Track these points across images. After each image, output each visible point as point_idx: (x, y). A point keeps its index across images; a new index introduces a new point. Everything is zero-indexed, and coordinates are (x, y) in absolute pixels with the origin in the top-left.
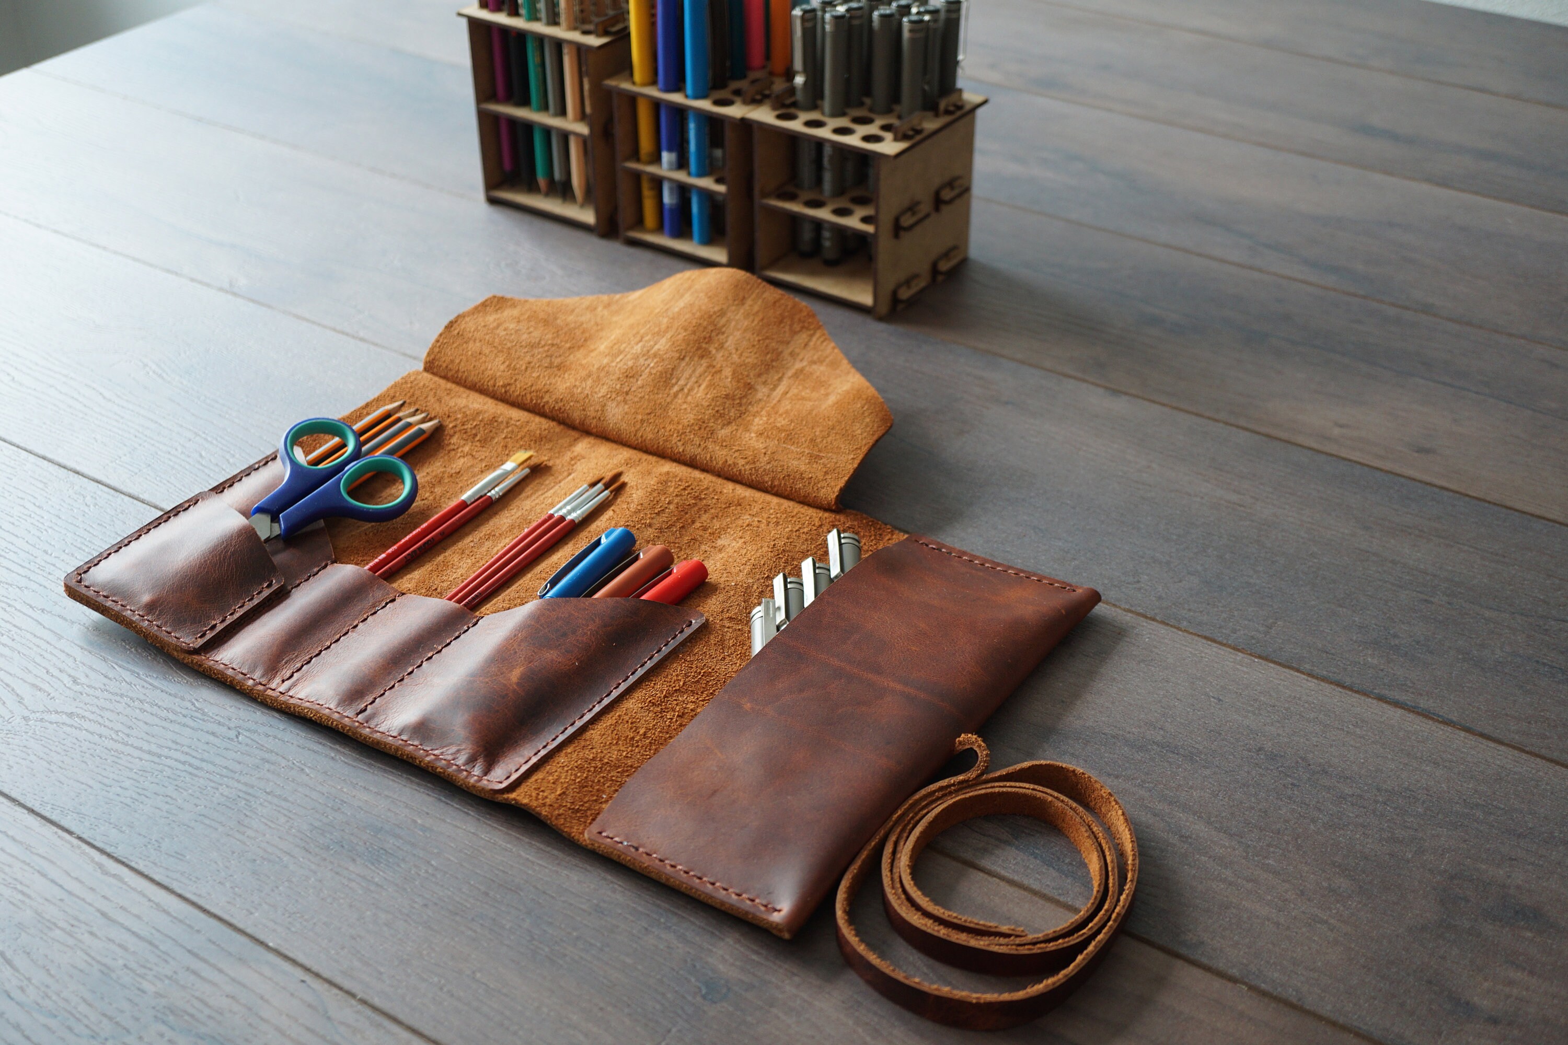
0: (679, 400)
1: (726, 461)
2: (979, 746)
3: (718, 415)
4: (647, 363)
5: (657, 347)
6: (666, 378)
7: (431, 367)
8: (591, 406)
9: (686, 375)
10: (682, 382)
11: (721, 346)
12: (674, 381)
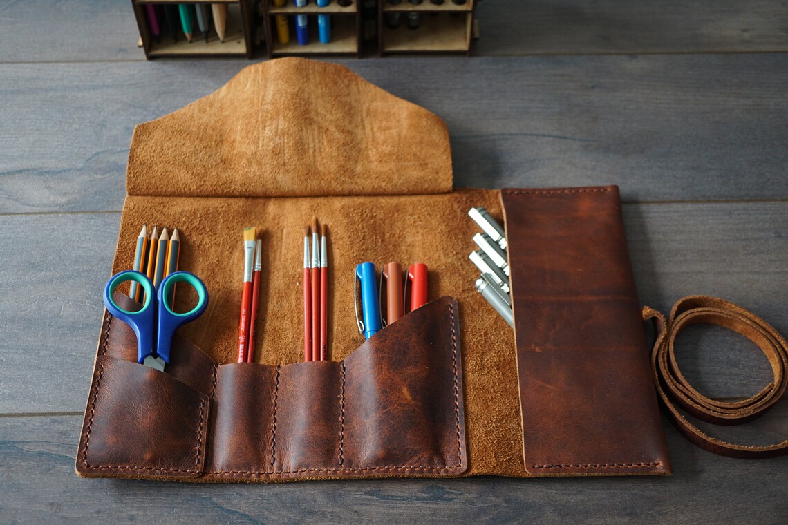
0: (319, 158)
1: (374, 187)
2: (657, 314)
3: (348, 158)
4: (282, 140)
5: (280, 127)
6: (300, 148)
7: (133, 193)
8: (267, 182)
9: (311, 140)
10: (311, 146)
11: (317, 113)
12: (306, 146)
